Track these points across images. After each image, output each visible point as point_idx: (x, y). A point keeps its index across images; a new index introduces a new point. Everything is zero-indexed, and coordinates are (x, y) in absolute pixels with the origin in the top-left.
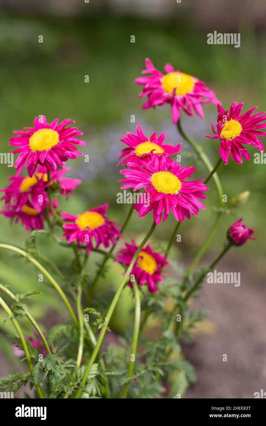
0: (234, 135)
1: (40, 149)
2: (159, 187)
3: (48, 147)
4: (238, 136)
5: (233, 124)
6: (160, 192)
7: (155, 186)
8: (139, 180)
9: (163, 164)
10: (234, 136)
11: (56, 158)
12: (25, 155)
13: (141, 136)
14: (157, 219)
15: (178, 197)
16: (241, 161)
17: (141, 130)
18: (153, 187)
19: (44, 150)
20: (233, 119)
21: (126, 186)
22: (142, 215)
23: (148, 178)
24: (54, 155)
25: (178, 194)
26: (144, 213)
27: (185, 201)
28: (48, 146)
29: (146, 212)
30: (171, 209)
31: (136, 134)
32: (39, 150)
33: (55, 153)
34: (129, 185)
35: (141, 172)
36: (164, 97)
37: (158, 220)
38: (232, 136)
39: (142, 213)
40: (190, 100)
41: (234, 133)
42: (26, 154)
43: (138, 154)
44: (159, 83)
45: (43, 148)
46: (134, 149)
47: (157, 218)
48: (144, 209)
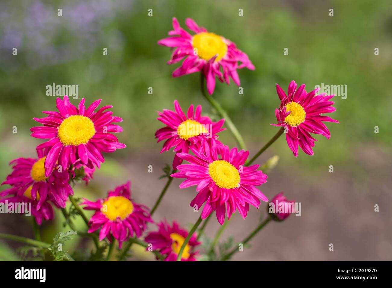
0: (299, 121)
1: (75, 143)
2: (220, 182)
3: (85, 141)
4: (303, 122)
5: (295, 107)
6: (221, 187)
7: (215, 181)
8: (200, 177)
9: (214, 150)
10: (299, 123)
11: (97, 153)
12: (56, 151)
13: (180, 113)
14: (220, 219)
15: (240, 191)
16: (312, 152)
17: (179, 106)
18: (214, 183)
19: (81, 144)
20: (294, 101)
21: (185, 184)
22: (205, 216)
23: (206, 171)
24: (95, 150)
25: (240, 187)
26: (207, 213)
27: (246, 194)
28: (85, 139)
29: (209, 212)
30: (237, 207)
31: (175, 111)
32: (73, 144)
33: (95, 148)
34: (188, 182)
35: (198, 165)
36: (198, 63)
37: (222, 219)
38: (297, 123)
39: (206, 214)
40: (226, 67)
41: (299, 120)
42: (58, 149)
43: (182, 137)
44: (190, 47)
45: (79, 142)
46: (175, 130)
47: (220, 217)
48: (207, 210)
